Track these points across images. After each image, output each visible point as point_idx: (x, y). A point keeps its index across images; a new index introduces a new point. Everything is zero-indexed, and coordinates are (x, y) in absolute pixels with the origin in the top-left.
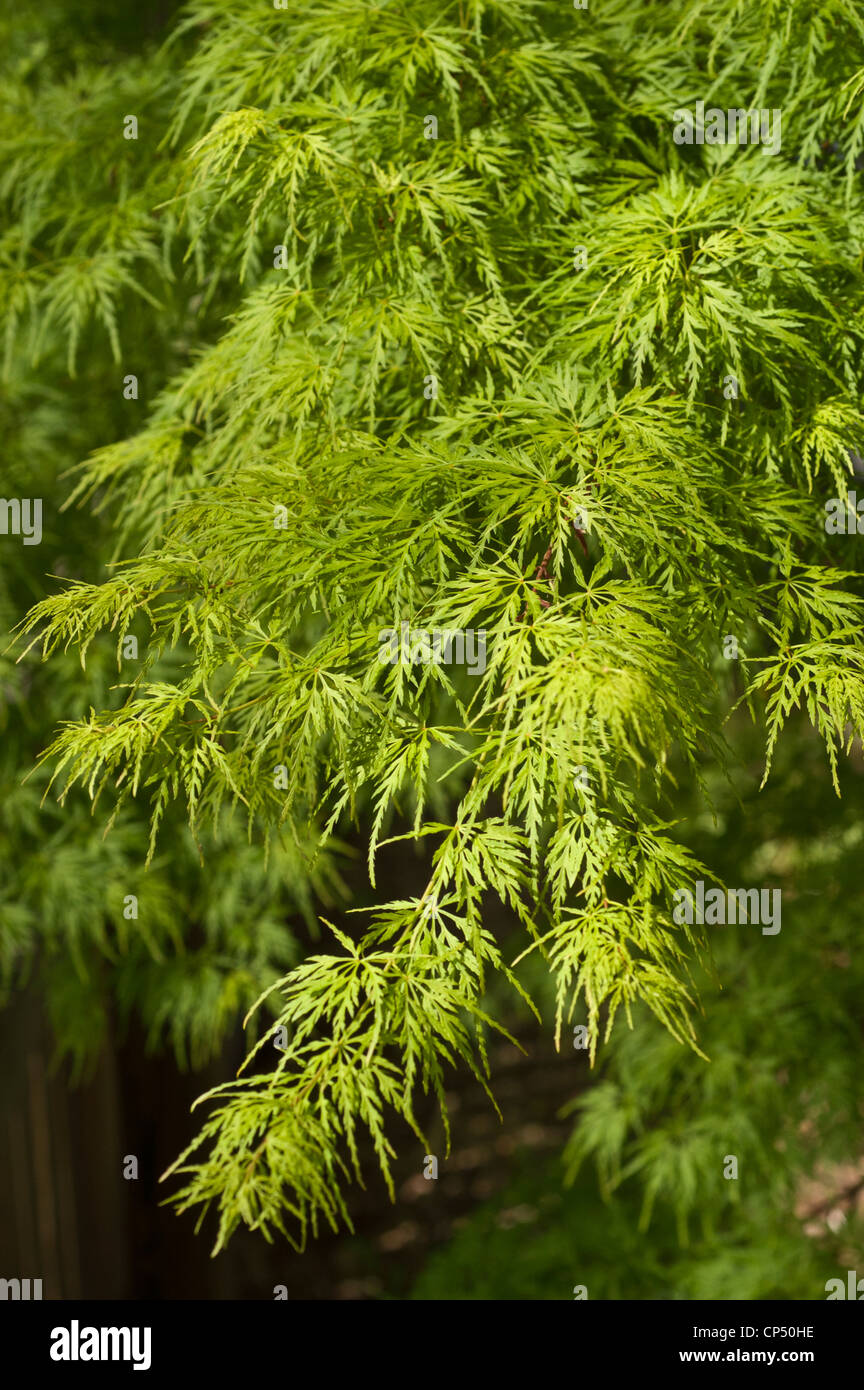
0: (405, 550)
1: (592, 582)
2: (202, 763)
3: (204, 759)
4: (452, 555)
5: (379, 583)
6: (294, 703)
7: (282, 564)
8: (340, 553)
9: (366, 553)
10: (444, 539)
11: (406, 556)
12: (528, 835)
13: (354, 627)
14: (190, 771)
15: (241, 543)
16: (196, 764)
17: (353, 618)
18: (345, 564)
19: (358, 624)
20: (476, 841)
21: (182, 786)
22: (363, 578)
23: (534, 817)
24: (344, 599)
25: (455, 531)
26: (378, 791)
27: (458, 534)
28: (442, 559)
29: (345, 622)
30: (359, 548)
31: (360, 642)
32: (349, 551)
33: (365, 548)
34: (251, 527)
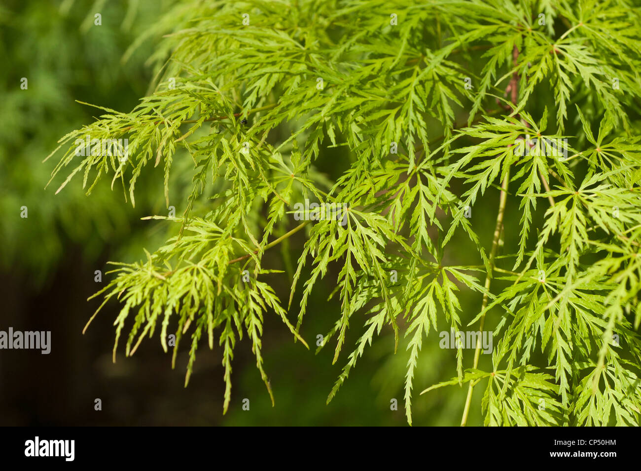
0: (411, 90)
1: (600, 138)
2: (258, 304)
3: (259, 300)
4: (453, 97)
5: (390, 120)
6: (334, 243)
7: (299, 98)
8: (354, 90)
9: (375, 90)
10: (442, 79)
11: (413, 96)
12: (559, 383)
13: (374, 165)
14: (248, 313)
15: (256, 73)
16: (252, 305)
17: (372, 156)
18: (359, 101)
19: (376, 163)
20: (516, 390)
21: (245, 328)
22: (376, 116)
23: (562, 366)
24: (361, 136)
25: (452, 72)
26: (410, 330)
27: (456, 76)
28: (445, 101)
29: (365, 160)
30: (368, 86)
31: (383, 180)
32: (360, 88)
33: (373, 85)
34: (262, 57)
